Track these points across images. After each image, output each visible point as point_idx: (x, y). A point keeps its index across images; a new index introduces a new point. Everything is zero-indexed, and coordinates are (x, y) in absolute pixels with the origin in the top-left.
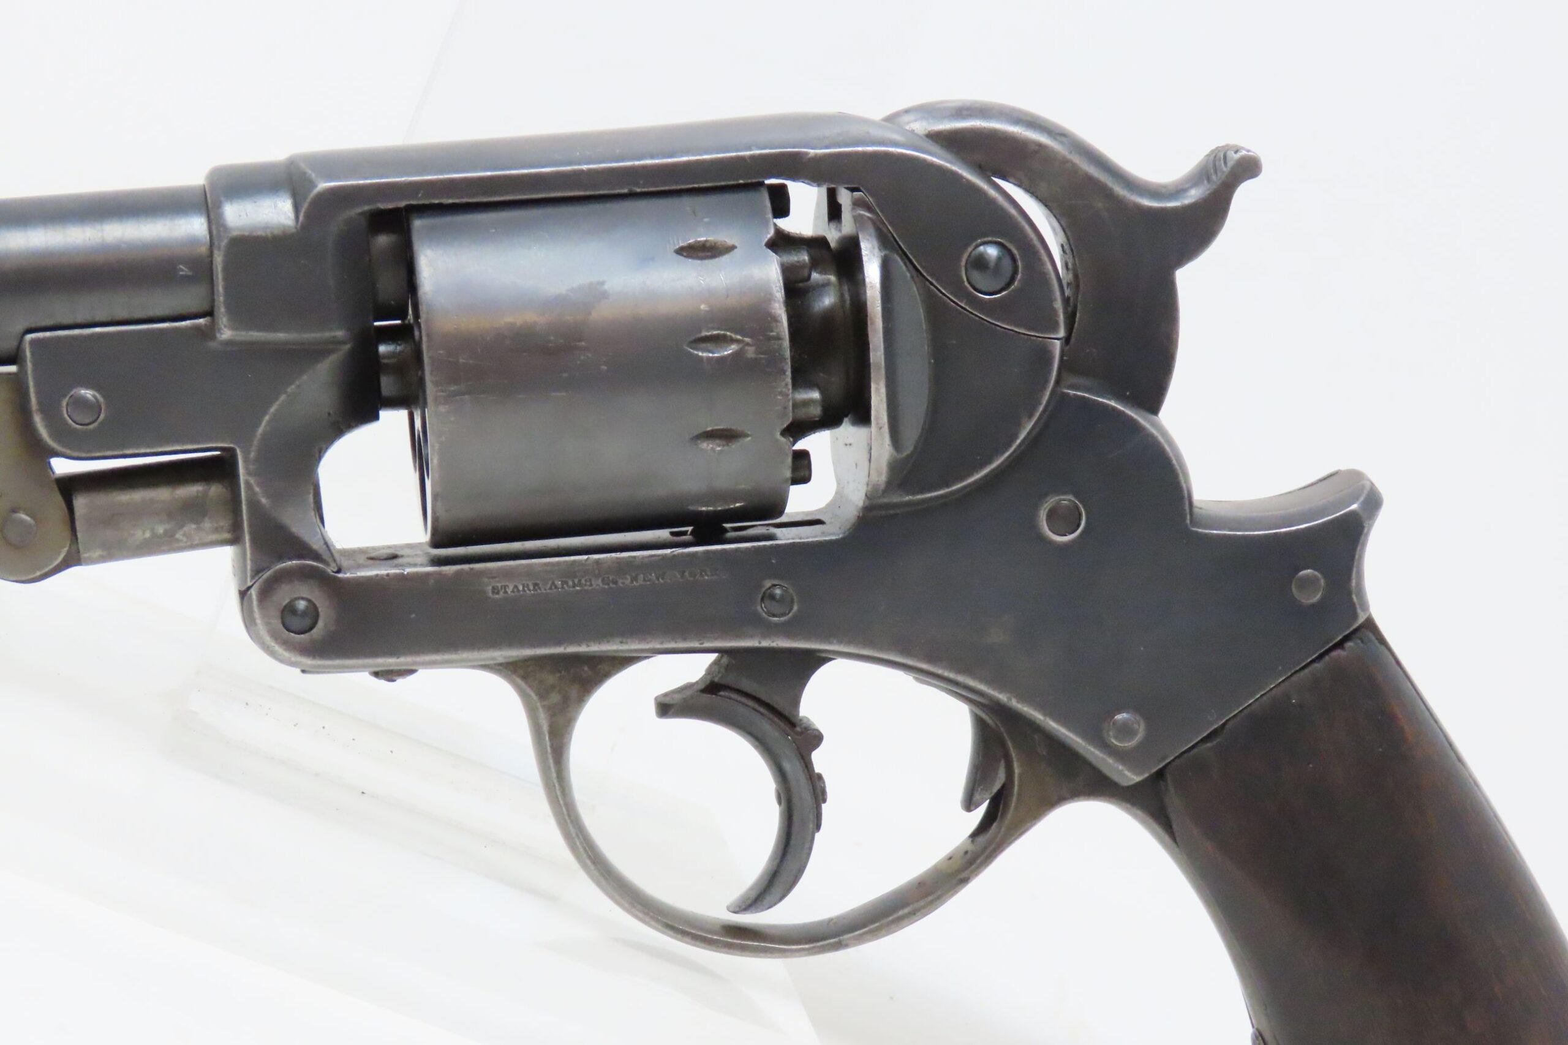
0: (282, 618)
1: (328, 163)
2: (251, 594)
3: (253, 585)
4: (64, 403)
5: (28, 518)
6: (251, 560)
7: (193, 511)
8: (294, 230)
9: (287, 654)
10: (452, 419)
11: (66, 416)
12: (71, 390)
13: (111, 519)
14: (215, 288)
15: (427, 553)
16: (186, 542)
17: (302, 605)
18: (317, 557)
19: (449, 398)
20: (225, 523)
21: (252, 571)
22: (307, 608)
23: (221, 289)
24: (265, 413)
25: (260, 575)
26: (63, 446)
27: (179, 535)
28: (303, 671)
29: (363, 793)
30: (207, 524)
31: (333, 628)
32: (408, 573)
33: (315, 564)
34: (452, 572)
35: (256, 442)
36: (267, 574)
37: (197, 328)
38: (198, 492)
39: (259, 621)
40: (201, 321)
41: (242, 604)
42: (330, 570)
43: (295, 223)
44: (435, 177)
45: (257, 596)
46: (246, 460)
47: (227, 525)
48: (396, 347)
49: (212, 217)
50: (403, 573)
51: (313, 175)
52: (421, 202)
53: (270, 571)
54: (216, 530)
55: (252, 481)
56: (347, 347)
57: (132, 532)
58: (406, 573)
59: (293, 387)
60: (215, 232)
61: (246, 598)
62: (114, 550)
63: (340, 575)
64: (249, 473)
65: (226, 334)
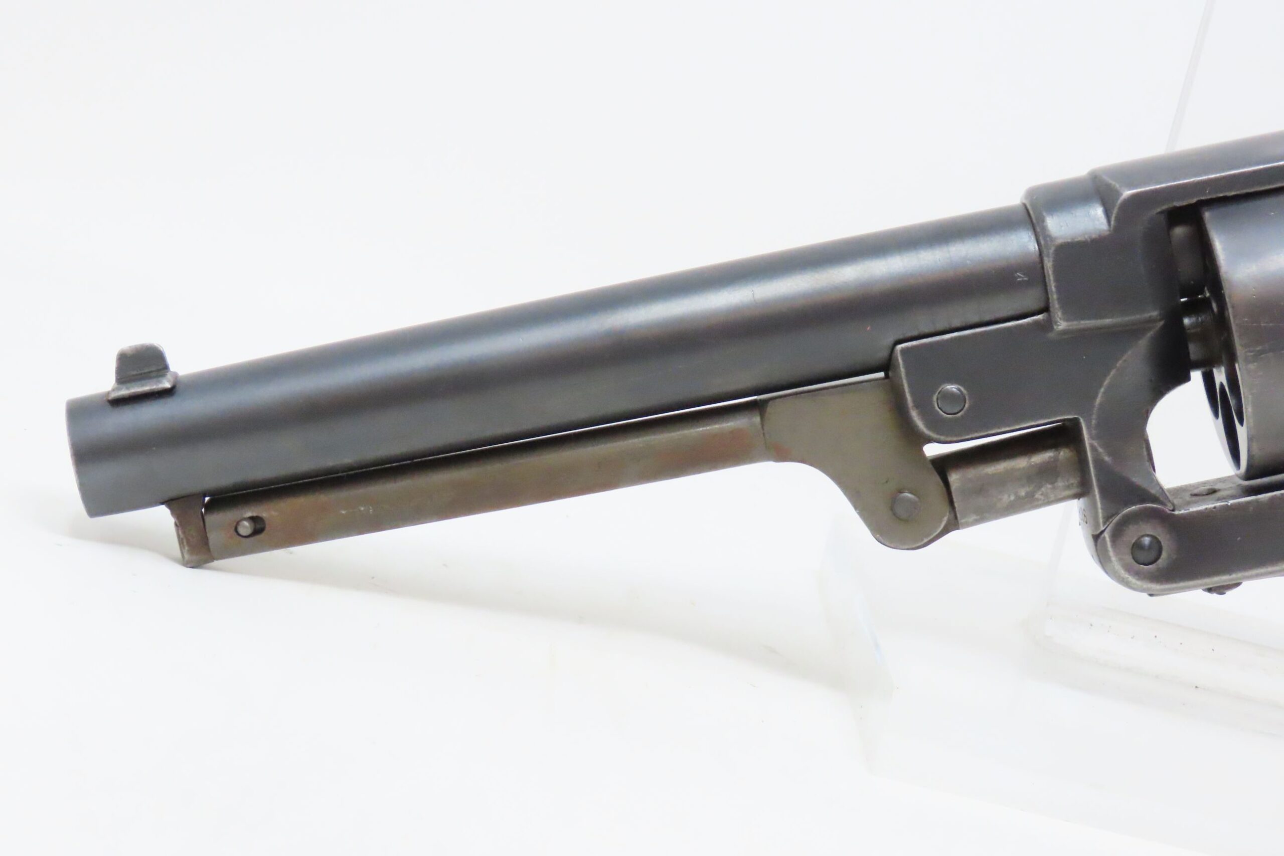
0: (1132, 554)
1: (1129, 173)
2: (1104, 538)
3: (1105, 529)
4: (935, 398)
5: (909, 495)
6: (1102, 509)
7: (1047, 473)
8: (1108, 233)
9: (1139, 583)
10: (1261, 373)
11: (937, 408)
12: (939, 387)
13: (981, 489)
14: (1048, 288)
15: (1239, 485)
16: (1044, 500)
17: (1147, 540)
18: (1155, 499)
19: (1257, 357)
20: (1074, 481)
21: (1104, 518)
22: (1151, 542)
23: (1054, 289)
24: (1101, 386)
25: (1111, 520)
26: (938, 434)
27: (1037, 496)
28: (1151, 595)
29: (1196, 687)
30: (1060, 484)
31: (1175, 557)
32: (1231, 504)
33: (1155, 506)
34: (1267, 499)
35: (1095, 410)
36: (1117, 519)
37: (1036, 323)
38: (1050, 457)
39: (1113, 559)
40: (1040, 317)
41: (1096, 545)
42: (1167, 509)
43: (1108, 227)
44: (1218, 175)
45: (1110, 538)
46: (1088, 428)
47: (1076, 482)
48: (1198, 319)
49: (1038, 229)
50: (1227, 505)
51: (1117, 186)
52: (1209, 197)
53: (1119, 516)
54: (1068, 487)
55: (1096, 444)
56: (1162, 323)
57: (999, 497)
58: (1229, 504)
59: (1120, 362)
60: (1042, 242)
61: (1099, 541)
62: (986, 513)
63: (1176, 513)
64: (1092, 437)
65: (1062, 325)
